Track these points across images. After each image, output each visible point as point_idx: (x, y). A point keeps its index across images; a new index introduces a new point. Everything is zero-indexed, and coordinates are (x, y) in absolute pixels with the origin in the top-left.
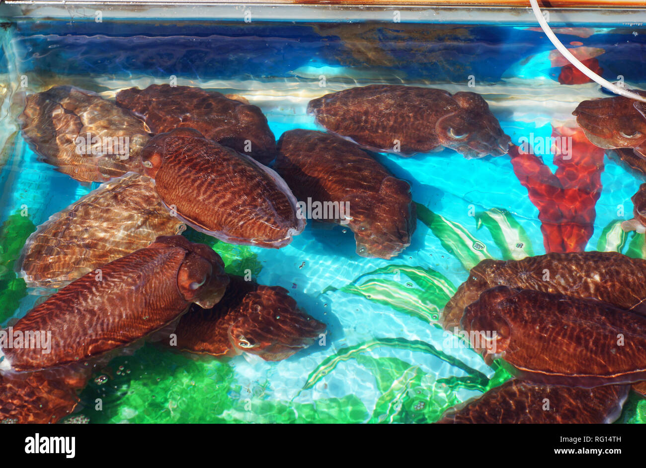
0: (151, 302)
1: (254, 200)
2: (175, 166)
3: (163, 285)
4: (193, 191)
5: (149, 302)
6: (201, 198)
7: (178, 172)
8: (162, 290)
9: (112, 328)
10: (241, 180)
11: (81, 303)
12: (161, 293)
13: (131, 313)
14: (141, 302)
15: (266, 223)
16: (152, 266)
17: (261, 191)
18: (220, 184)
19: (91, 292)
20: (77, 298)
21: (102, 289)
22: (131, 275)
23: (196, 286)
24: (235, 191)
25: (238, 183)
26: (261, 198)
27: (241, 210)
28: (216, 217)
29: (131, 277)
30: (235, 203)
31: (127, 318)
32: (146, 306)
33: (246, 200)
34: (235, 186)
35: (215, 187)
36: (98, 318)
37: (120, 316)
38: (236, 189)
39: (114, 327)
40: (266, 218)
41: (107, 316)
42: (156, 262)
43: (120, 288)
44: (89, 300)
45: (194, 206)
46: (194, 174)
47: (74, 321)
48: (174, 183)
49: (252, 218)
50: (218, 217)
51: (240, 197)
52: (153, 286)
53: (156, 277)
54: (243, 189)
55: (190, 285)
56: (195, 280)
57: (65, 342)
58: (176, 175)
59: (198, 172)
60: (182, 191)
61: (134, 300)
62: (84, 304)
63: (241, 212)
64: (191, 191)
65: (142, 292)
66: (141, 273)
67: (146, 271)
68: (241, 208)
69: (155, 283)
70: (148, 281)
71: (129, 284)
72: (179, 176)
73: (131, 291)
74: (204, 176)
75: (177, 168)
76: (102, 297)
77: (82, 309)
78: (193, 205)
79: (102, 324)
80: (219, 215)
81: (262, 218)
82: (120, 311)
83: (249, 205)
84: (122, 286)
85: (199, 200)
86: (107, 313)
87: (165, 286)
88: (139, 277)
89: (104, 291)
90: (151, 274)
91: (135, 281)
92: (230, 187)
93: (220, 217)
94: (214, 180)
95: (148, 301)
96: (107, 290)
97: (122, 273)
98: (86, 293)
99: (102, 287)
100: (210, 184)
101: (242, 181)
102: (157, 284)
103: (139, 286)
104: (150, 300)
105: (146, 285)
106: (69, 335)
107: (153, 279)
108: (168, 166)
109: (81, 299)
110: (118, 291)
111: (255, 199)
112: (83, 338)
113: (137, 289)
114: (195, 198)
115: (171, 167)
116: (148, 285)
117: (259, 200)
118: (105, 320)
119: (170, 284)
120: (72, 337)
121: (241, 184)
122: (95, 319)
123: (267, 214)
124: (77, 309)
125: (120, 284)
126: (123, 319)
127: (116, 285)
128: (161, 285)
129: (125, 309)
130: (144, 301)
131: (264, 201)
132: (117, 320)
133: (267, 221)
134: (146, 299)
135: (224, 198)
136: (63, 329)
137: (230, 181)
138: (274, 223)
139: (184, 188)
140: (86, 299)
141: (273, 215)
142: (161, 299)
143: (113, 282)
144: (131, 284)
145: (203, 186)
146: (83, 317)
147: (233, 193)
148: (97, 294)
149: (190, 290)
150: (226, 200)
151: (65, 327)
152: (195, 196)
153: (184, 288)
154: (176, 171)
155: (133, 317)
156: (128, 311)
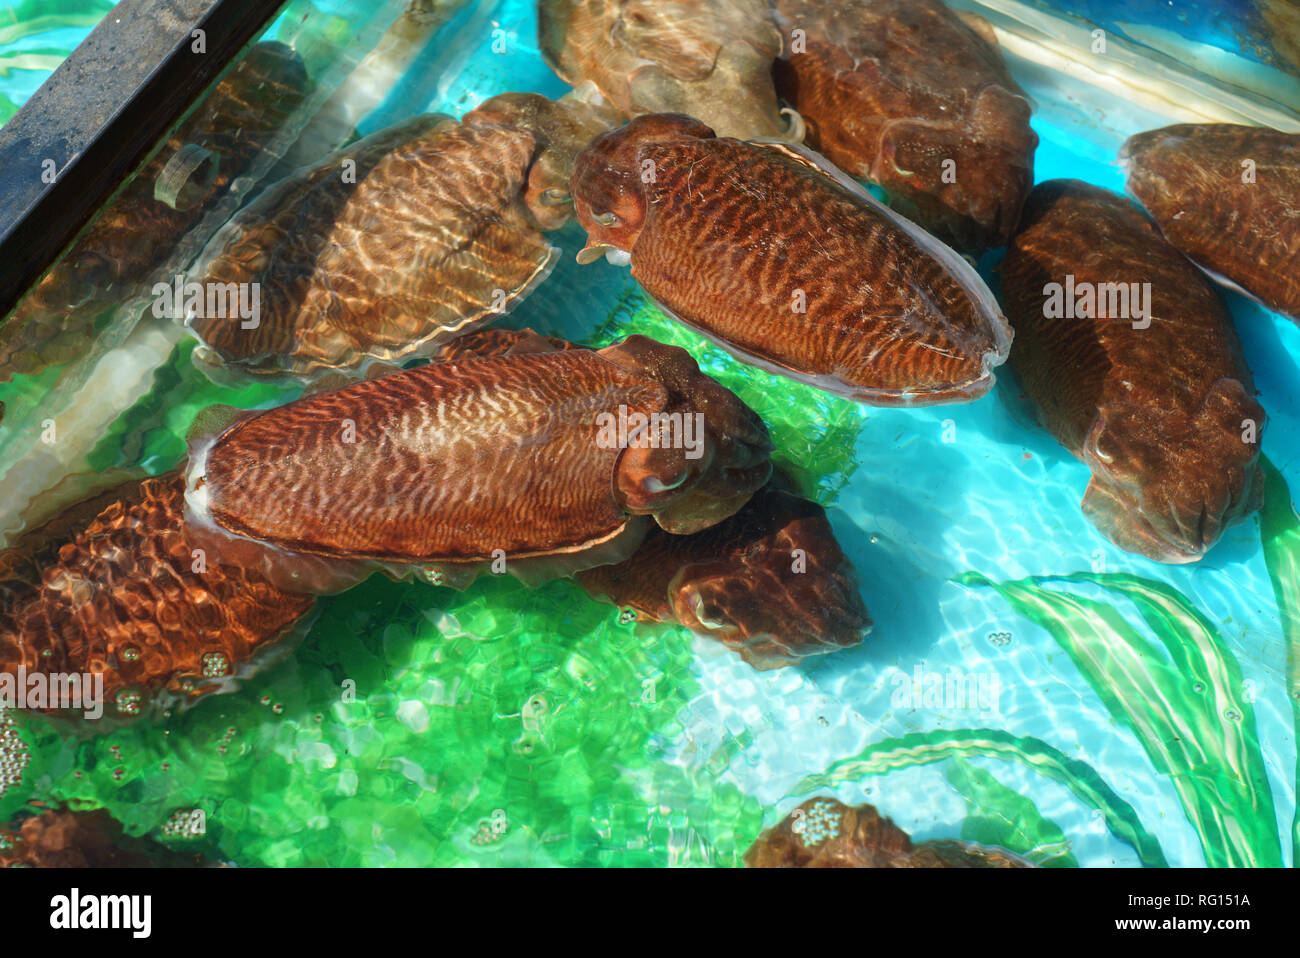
0: (542, 488)
1: (890, 293)
2: (681, 222)
3: (583, 458)
4: (741, 284)
5: (539, 487)
6: (765, 300)
7: (693, 239)
8: (575, 468)
9: (436, 513)
10: (845, 245)
11: (400, 430)
12: (570, 475)
13: (489, 495)
14: (523, 479)
15: (931, 347)
16: (580, 406)
17: (895, 263)
18: (801, 260)
19: (433, 413)
20: (399, 415)
21: (457, 416)
22: (529, 407)
23: (658, 487)
24: (840, 274)
25: (841, 251)
26: (902, 287)
27: (867, 322)
28: (812, 345)
29: (528, 416)
30: (848, 306)
31: (477, 505)
32: (527, 491)
33: (871, 294)
34: (836, 262)
35: (792, 270)
36: (420, 478)
37: (466, 491)
38: (841, 269)
39: (443, 512)
40: (927, 335)
41: (439, 481)
42: (593, 400)
43: (493, 429)
44: (419, 431)
45: (753, 319)
46: (734, 241)
47: (369, 465)
48: (689, 266)
49: (897, 339)
50: (815, 342)
51: (855, 287)
52: (561, 452)
53: (577, 437)
54: (859, 267)
55: (644, 481)
56: (658, 475)
57: (331, 503)
58: (689, 245)
59: (741, 235)
60: (715, 286)
61: (508, 470)
62: (405, 435)
63: (869, 326)
64: (735, 284)
65: (533, 458)
66: (551, 414)
67: (563, 411)
68: (865, 318)
69: (568, 448)
70: (556, 439)
71: (513, 427)
72: (698, 248)
73: (512, 444)
74: (759, 243)
75: (687, 227)
76: (449, 434)
77: (396, 443)
78: (747, 318)
79: (419, 498)
80: (817, 338)
81: (918, 336)
82: (471, 480)
83: (882, 306)
84: (499, 427)
85: (762, 306)
86: (443, 474)
87: (586, 461)
88: (542, 421)
89: (458, 421)
90: (570, 424)
91: (530, 425)
92: (827, 264)
93: (820, 342)
94: (783, 252)
95: (537, 482)
96: (465, 422)
97: (515, 395)
98: (423, 410)
99: (459, 410)
100: (778, 264)
101: (848, 246)
102: (572, 452)
103: (532, 443)
104: (541, 481)
105: (548, 445)
106: (344, 491)
107: (567, 438)
108: (663, 223)
109: (406, 419)
110: (486, 436)
111: (888, 288)
112: (369, 510)
113: (525, 448)
114: (751, 303)
115: (672, 226)
116: (552, 446)
117: (901, 292)
118: (431, 491)
119: (600, 462)
120: (349, 497)
121: (849, 255)
122: (413, 477)
123: (927, 324)
124: (388, 437)
125: (496, 419)
126: (467, 502)
127: (487, 418)
128: (579, 457)
129: (482, 482)
130: (528, 480)
131: (912, 293)
132: (455, 498)
133: (933, 340)
134: (533, 478)
135: (821, 295)
136: (339, 472)
137: (820, 249)
138: (949, 345)
139: (718, 279)
140: (413, 426)
141: (940, 326)
142: (566, 487)
143: (488, 408)
144: (520, 430)
145: (761, 269)
146: (390, 463)
147: (838, 280)
148: (443, 421)
149: (642, 490)
150: (825, 299)
151: (345, 471)
152: (748, 295)
153: (629, 482)
154: (688, 237)
155: (490, 507)
156: (486, 488)
